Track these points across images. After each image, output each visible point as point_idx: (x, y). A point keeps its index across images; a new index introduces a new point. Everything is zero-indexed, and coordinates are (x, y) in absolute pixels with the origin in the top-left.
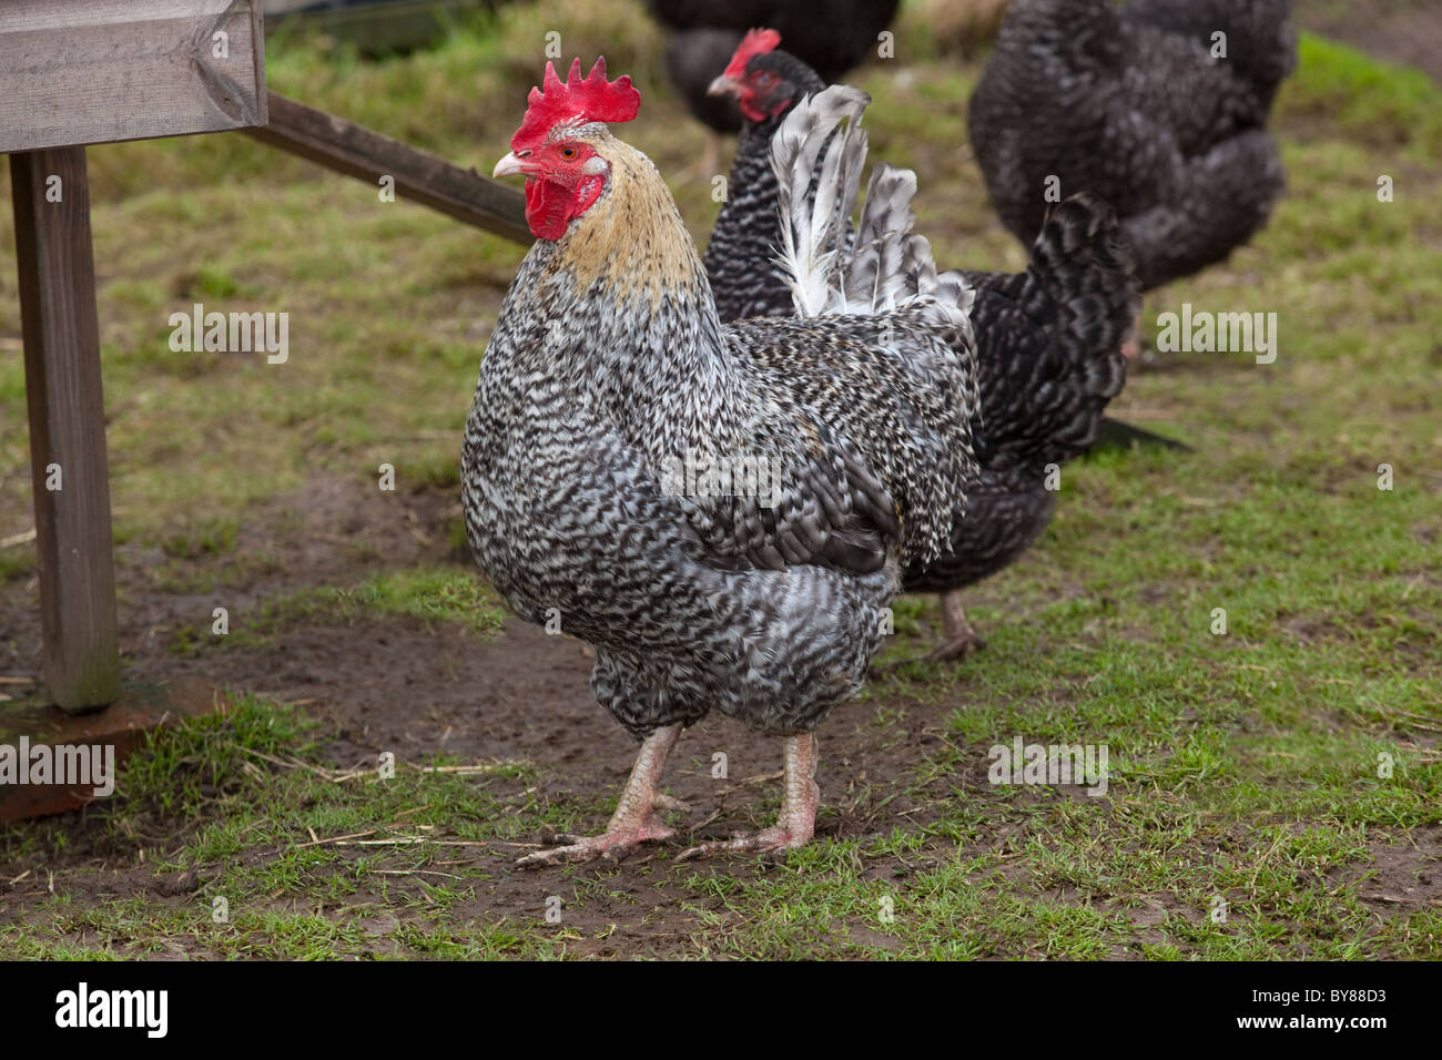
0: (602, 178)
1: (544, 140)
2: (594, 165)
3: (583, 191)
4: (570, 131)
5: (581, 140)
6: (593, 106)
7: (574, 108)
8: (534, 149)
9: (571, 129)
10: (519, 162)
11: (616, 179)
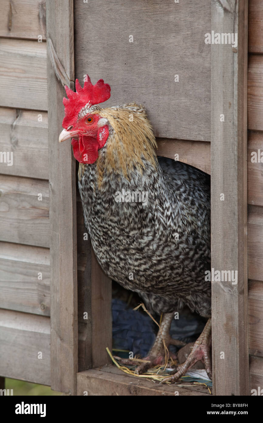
0: (107, 126)
1: (76, 119)
2: (102, 122)
3: (100, 135)
4: (87, 111)
5: (93, 113)
6: (90, 98)
7: (84, 101)
8: (74, 124)
9: (87, 110)
10: (69, 133)
11: (113, 124)
